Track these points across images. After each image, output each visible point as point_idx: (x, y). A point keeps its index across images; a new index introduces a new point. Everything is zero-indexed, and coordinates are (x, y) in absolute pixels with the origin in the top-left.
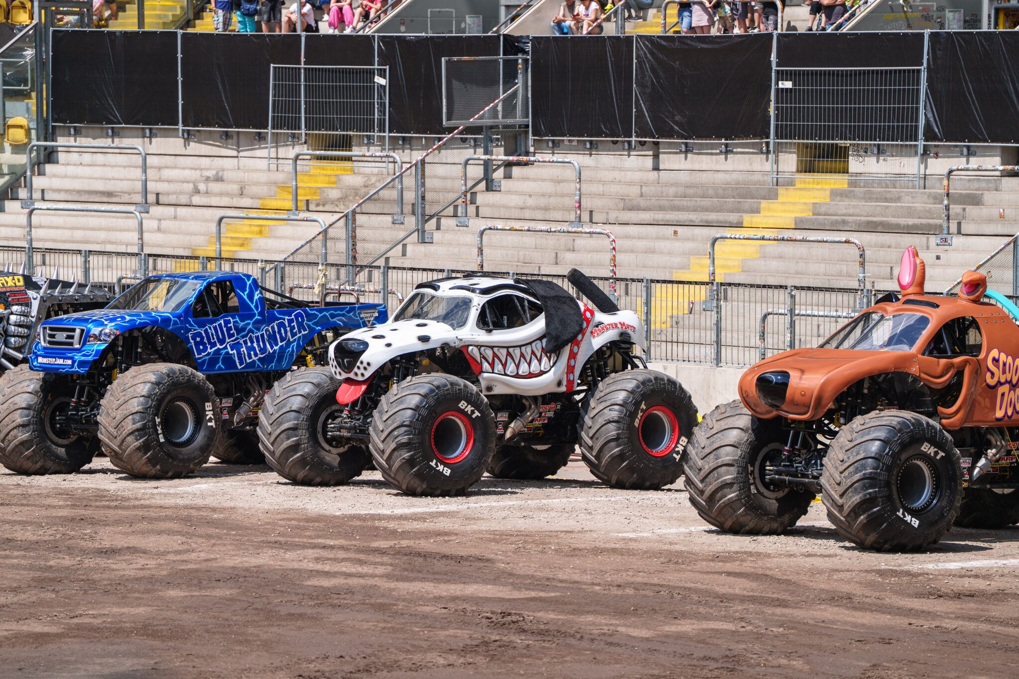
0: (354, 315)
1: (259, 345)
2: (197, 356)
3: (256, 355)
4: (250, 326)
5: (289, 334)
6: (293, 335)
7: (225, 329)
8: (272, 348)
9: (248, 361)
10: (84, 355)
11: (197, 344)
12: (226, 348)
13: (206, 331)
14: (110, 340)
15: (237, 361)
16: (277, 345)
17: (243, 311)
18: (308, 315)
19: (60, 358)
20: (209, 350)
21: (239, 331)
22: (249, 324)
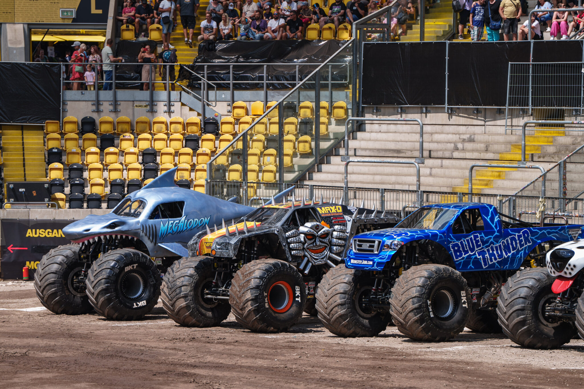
0: (565, 232)
1: (497, 253)
2: (455, 260)
3: (495, 259)
4: (492, 240)
5: (518, 245)
6: (521, 246)
7: (474, 242)
8: (506, 254)
9: (490, 263)
10: (381, 258)
11: (455, 252)
12: (475, 254)
13: (461, 243)
14: (397, 248)
15: (483, 263)
16: (510, 252)
17: (487, 229)
18: (532, 232)
19: (365, 260)
20: (463, 256)
21: (484, 243)
22: (491, 238)
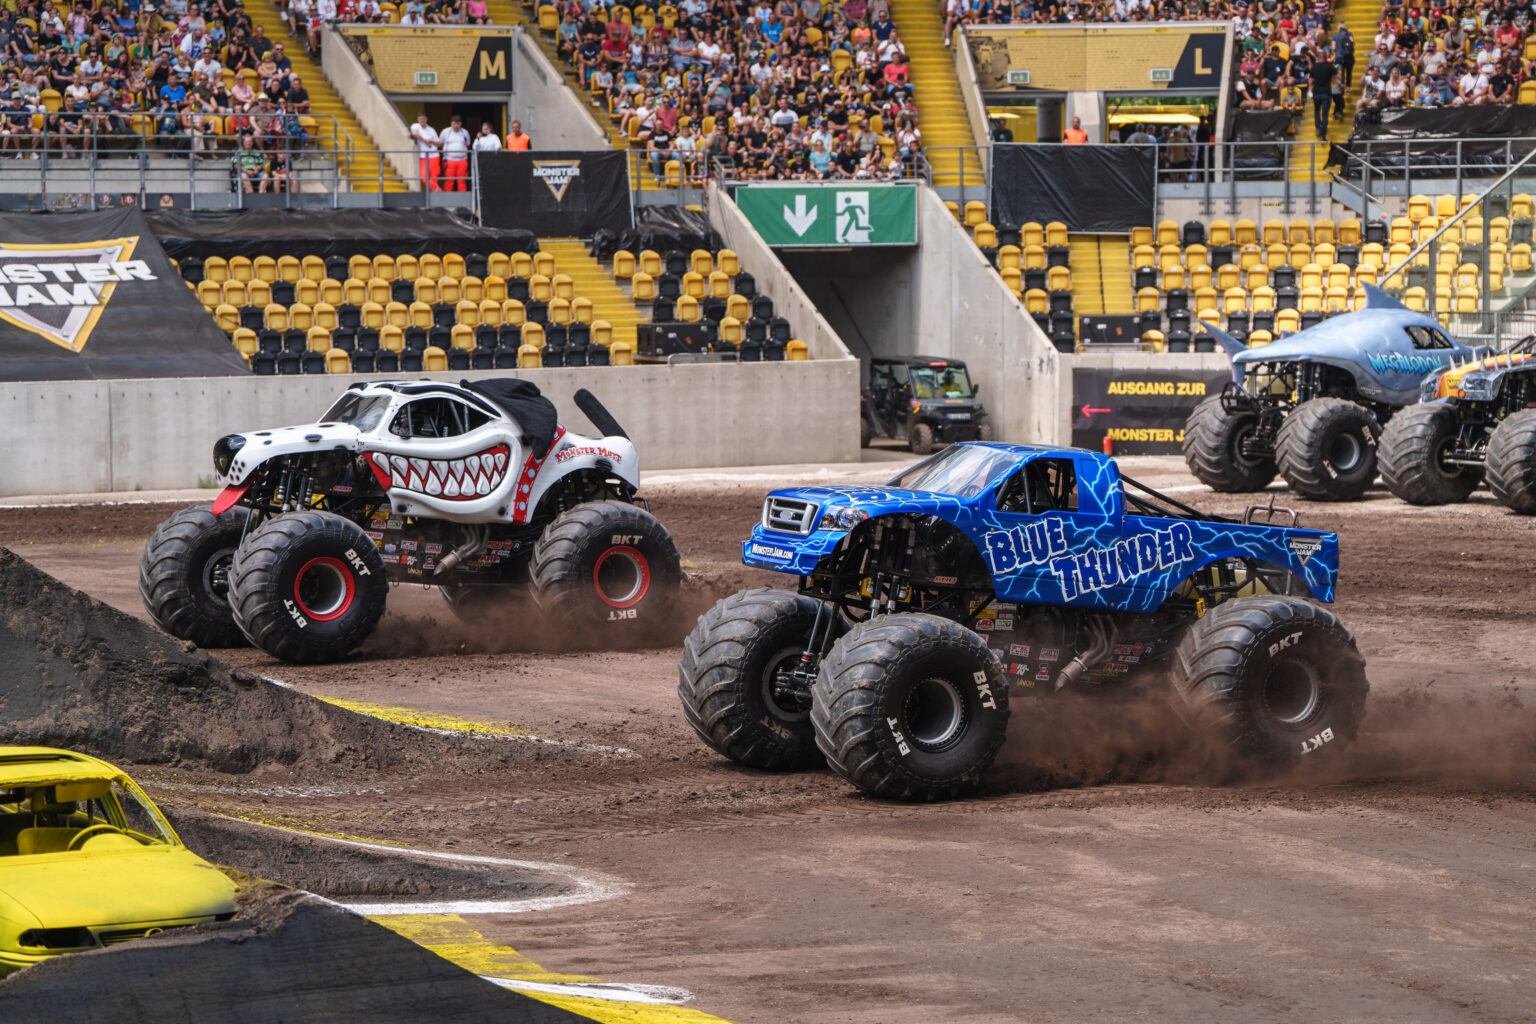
0: (1279, 542)
1: (1104, 569)
2: (995, 572)
3: (1097, 583)
4: (1093, 537)
5: (1159, 557)
6: (1167, 560)
7: (1048, 535)
8: (1126, 575)
9: (1083, 591)
10: (812, 547)
11: (998, 553)
12: (1046, 565)
13: (1015, 535)
14: (851, 527)
15: (1064, 589)
16: (1135, 571)
18: (1194, 528)
19: (779, 548)
20: (1017, 565)
22: (1091, 532)
